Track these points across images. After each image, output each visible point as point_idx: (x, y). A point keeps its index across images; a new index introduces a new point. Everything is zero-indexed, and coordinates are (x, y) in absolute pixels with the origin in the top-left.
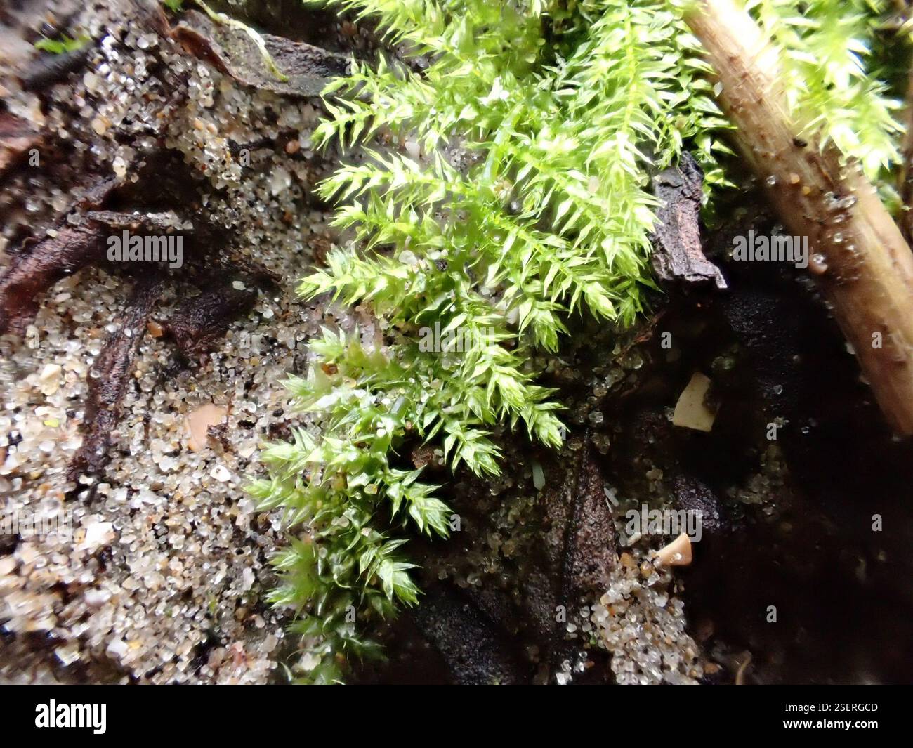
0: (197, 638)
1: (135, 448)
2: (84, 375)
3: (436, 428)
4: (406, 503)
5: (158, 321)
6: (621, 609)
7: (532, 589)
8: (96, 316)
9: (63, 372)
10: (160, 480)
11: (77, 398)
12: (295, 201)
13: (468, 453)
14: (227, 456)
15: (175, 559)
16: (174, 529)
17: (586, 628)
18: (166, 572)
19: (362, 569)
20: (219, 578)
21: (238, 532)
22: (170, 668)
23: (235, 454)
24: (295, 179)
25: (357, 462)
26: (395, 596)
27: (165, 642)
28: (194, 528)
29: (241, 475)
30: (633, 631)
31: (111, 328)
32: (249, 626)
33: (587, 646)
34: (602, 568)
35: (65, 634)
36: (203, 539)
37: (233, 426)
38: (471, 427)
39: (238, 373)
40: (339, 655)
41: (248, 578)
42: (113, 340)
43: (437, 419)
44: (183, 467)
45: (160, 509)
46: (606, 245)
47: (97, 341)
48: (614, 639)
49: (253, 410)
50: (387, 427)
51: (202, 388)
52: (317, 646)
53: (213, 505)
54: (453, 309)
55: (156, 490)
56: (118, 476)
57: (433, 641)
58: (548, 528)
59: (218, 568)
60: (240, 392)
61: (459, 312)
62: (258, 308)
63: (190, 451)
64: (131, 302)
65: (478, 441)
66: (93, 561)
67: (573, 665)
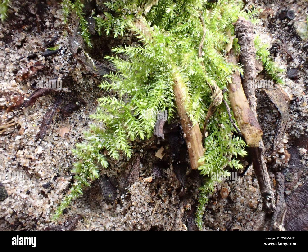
0: (55, 174)
1: (50, 134)
2: (42, 117)
3: (109, 148)
4: (100, 161)
5: (59, 109)
6: (136, 187)
7: (121, 180)
8: (47, 104)
9: (38, 115)
10: (53, 142)
11: (40, 121)
12: (93, 86)
13: (113, 155)
14: (68, 140)
15: (54, 158)
16: (55, 152)
17: (129, 189)
18: (52, 160)
19: (90, 170)
20: (62, 164)
21: (67, 156)
22: (49, 179)
23: (70, 140)
24: (94, 82)
25: (93, 151)
26: (95, 176)
27: (49, 174)
28: (59, 153)
29: (70, 145)
30: (136, 191)
31: (49, 108)
32: (66, 175)
33: (128, 192)
34: (135, 179)
35: (31, 168)
36: (60, 156)
37: (70, 134)
38: (116, 150)
39: (73, 122)
40: (82, 184)
41: (67, 165)
42: (49, 111)
43: (110, 147)
44: (58, 140)
45: (53, 148)
46: (145, 126)
47: (46, 110)
48: (133, 192)
49: (75, 132)
50: (100, 146)
51: (65, 124)
52: (78, 181)
53: (63, 149)
54: (117, 128)
55: (52, 143)
56: (46, 139)
57: (100, 185)
58: (127, 169)
59: (62, 162)
60: (73, 127)
61: (118, 129)
62: (80, 109)
63: (60, 137)
64: (54, 103)
65: (116, 153)
66: (38, 155)
67: (124, 195)
